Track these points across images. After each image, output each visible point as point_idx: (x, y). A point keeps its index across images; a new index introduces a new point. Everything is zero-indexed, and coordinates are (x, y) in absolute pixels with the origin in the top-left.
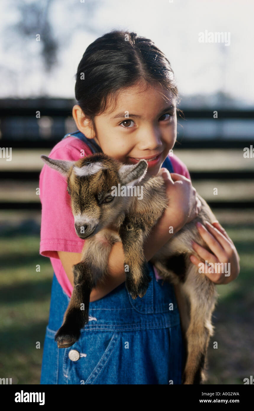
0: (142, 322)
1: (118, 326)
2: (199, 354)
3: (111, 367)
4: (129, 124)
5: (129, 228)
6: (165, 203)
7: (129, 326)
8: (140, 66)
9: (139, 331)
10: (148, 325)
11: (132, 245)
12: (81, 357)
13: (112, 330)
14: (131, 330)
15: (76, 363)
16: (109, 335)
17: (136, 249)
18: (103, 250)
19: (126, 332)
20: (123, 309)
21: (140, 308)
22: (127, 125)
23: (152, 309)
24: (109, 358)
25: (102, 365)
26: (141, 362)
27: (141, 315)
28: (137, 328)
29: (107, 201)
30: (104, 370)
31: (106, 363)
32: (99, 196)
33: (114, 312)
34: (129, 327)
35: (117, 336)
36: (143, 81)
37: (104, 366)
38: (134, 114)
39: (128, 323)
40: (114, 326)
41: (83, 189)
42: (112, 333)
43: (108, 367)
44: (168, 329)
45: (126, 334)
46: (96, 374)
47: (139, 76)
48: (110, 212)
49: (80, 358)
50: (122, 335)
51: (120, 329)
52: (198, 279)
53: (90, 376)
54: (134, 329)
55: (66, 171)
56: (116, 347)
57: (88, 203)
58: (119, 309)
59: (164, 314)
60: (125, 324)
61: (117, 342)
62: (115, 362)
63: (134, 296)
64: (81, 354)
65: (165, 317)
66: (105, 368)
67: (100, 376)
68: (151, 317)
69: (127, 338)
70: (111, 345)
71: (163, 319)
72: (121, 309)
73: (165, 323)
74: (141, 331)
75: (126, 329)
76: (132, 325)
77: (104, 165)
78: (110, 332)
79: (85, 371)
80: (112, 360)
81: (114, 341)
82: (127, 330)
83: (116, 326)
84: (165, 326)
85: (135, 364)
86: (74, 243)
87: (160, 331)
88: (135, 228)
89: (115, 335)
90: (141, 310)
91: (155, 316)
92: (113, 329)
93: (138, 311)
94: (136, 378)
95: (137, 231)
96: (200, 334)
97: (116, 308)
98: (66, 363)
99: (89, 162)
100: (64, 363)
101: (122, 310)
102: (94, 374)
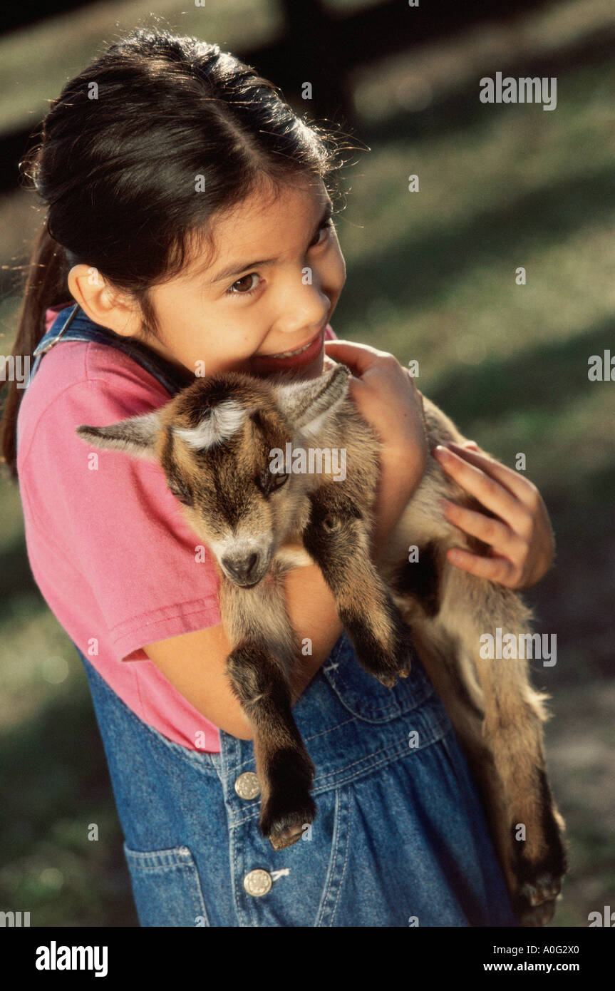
0: (385, 744)
1: (338, 772)
2: (533, 770)
3: (358, 876)
4: (248, 284)
5: (330, 525)
6: (372, 439)
7: (361, 764)
8: (244, 143)
9: (387, 769)
10: (399, 748)
11: (349, 561)
12: (275, 879)
13: (328, 787)
14: (371, 771)
15: (267, 899)
16: (327, 801)
17: (362, 570)
18: (271, 599)
19: (360, 781)
20: (334, 729)
21: (371, 713)
22: (245, 287)
23: (394, 705)
24: (347, 855)
25: (337, 877)
26: (418, 839)
27: (379, 729)
28: (381, 761)
29: (279, 483)
30: (347, 887)
31: (344, 869)
32: (263, 480)
33: (317, 741)
34: (363, 767)
35: (345, 798)
36: (263, 181)
37: (342, 878)
38: (260, 260)
39: (358, 759)
40: (329, 775)
41: (222, 475)
42: (330, 793)
43: (353, 878)
44: (440, 742)
45: (362, 785)
46: (330, 904)
47: (251, 169)
48: (287, 505)
49: (273, 883)
50: (355, 790)
51: (346, 779)
52: (475, 593)
53: (319, 913)
54: (374, 768)
55: (146, 444)
56: (352, 823)
57: (243, 504)
58: (325, 733)
59: (421, 710)
60: (351, 762)
61: (350, 811)
62: (363, 859)
63: (391, 678)
64: (273, 873)
65: (426, 715)
66: (347, 882)
67: (342, 906)
68: (400, 726)
69: (369, 792)
70: (340, 824)
71: (424, 722)
72: (330, 730)
73: (430, 730)
74: (391, 768)
75: (358, 773)
76: (366, 759)
77: (246, 404)
78: (326, 793)
79: (297, 909)
80: (356, 856)
81: (345, 812)
82: (361, 776)
83: (334, 773)
84: (434, 738)
85: (406, 847)
86: (197, 608)
87: (429, 753)
88: (343, 520)
89: (340, 797)
90: (375, 715)
91: (407, 720)
92: (329, 785)
93: (370, 721)
94: (419, 881)
95: (352, 526)
96: (519, 725)
97: (318, 732)
98: (244, 907)
99: (208, 409)
100: (238, 911)
101: (332, 731)
102: (326, 905)
